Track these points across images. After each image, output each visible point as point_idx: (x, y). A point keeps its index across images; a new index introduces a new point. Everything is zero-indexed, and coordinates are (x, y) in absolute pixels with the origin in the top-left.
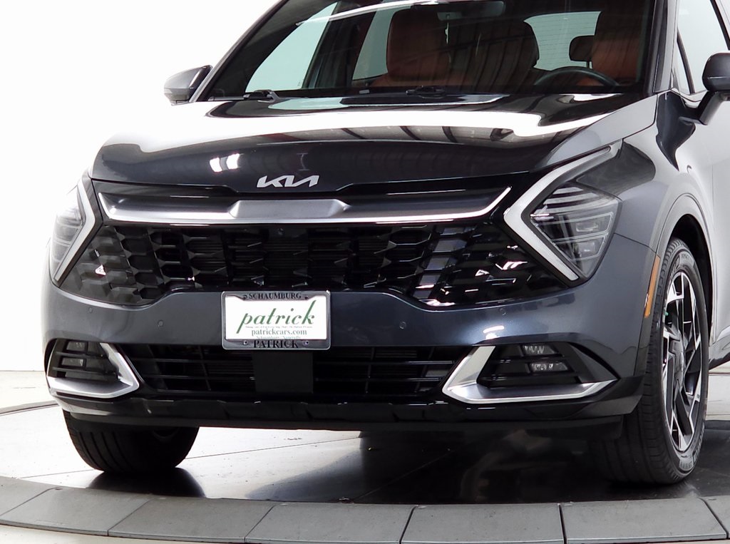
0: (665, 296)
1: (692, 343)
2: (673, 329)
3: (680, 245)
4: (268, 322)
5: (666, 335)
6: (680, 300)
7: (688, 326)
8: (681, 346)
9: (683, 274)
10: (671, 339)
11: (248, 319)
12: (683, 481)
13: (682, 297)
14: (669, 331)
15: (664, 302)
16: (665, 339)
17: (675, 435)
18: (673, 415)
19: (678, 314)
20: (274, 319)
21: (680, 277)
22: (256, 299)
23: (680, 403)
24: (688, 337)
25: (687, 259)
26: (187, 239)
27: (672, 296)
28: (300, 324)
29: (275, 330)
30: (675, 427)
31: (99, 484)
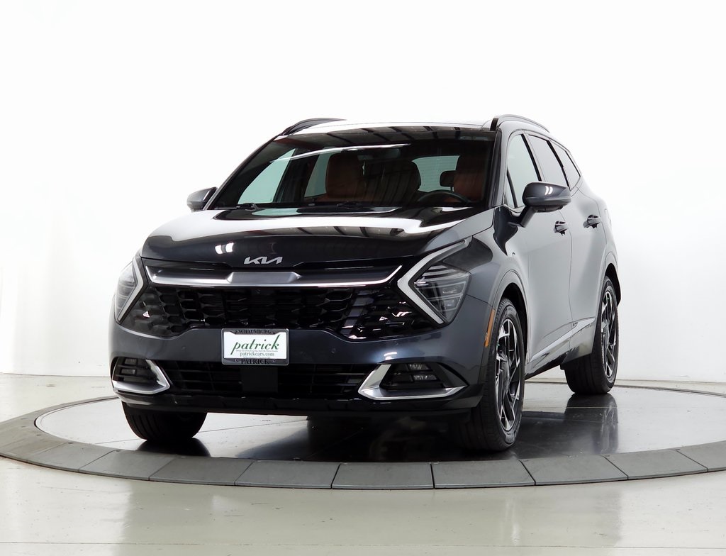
0: (498, 334)
1: (514, 364)
2: (502, 355)
3: (507, 302)
4: (250, 348)
5: (498, 358)
6: (507, 337)
7: (512, 353)
8: (508, 365)
9: (509, 320)
10: (501, 361)
11: (238, 345)
12: (508, 449)
13: (508, 334)
14: (500, 356)
15: (497, 338)
16: (498, 361)
17: (503, 420)
18: (502, 408)
19: (505, 345)
20: (254, 346)
21: (507, 322)
22: (243, 334)
23: (507, 400)
24: (512, 359)
25: (512, 311)
26: (200, 295)
27: (502, 334)
28: (270, 350)
29: (255, 352)
30: (503, 415)
31: (144, 448)
